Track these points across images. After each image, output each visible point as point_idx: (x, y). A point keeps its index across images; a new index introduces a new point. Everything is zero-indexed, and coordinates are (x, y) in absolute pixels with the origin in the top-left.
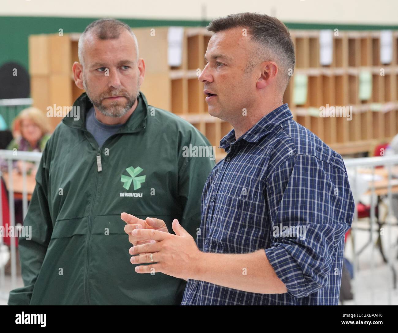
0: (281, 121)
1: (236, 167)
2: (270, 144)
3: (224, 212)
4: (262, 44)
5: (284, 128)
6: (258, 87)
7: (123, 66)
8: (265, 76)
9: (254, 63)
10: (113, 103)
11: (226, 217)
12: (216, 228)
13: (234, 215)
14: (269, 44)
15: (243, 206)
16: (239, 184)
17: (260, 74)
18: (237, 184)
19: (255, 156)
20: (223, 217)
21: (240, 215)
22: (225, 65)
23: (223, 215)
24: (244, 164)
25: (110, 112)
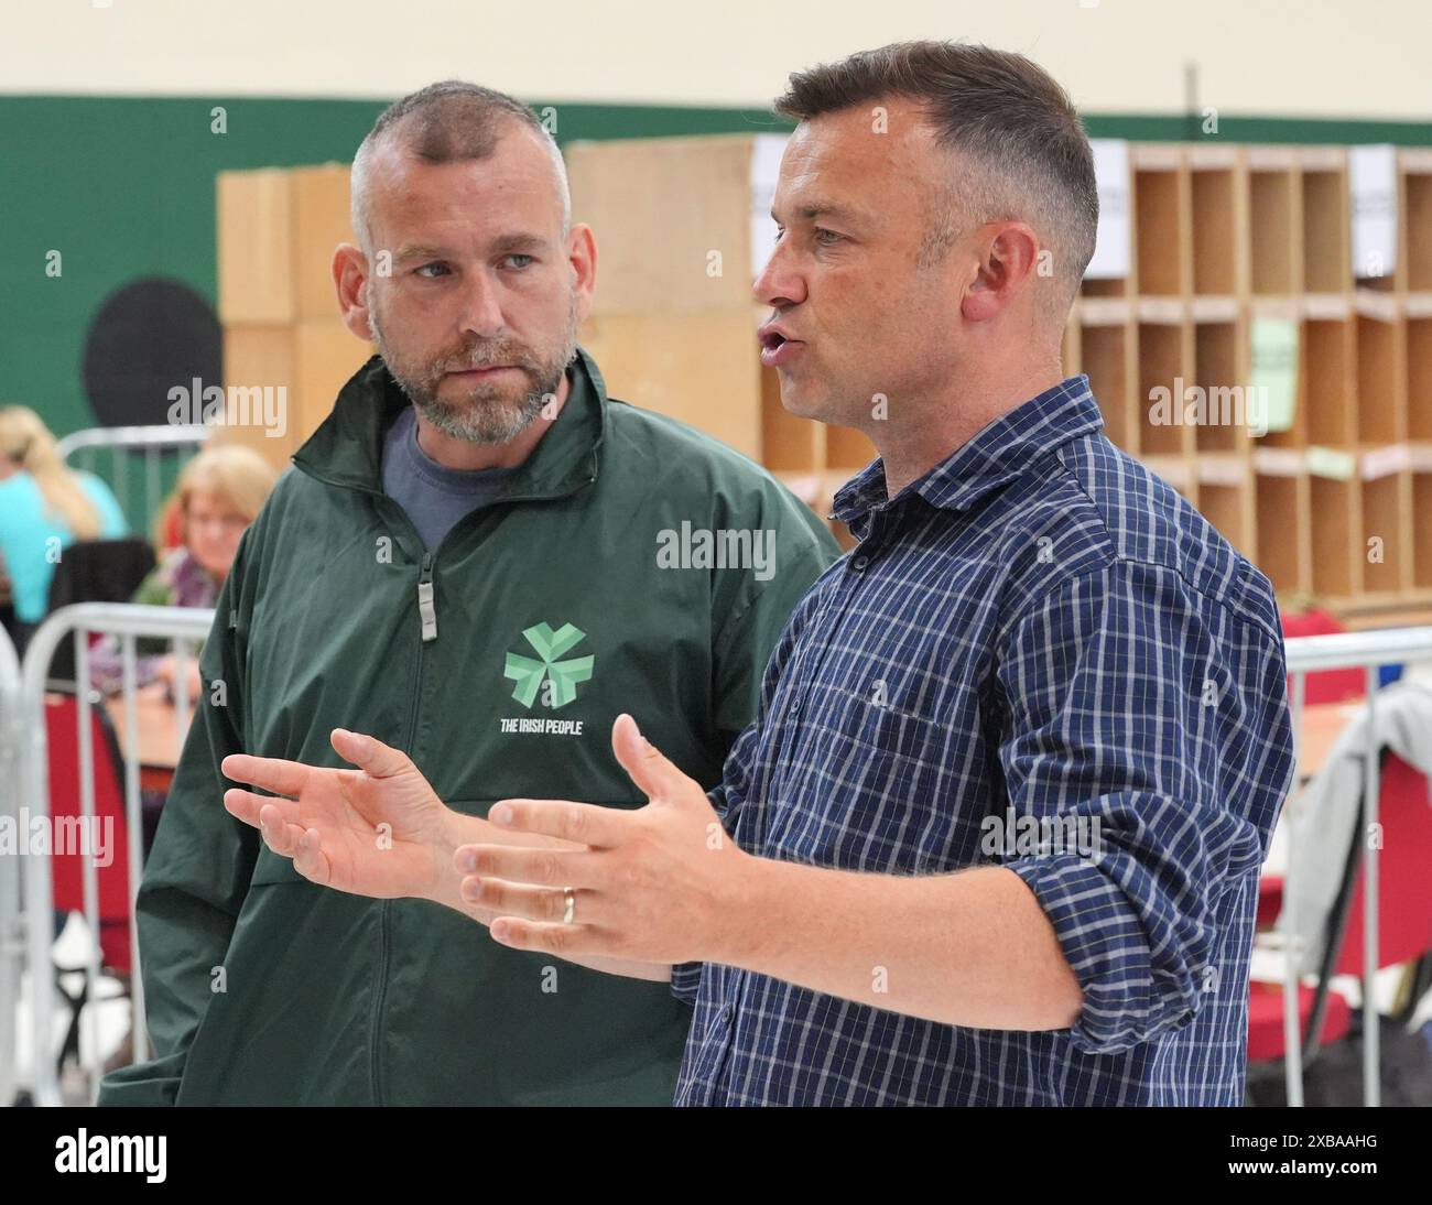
0: (1057, 440)
1: (888, 595)
2: (1016, 518)
3: (830, 754)
4: (981, 158)
5: (1070, 464)
6: (967, 315)
7: (513, 255)
8: (995, 276)
9: (950, 228)
10: (479, 390)
11: (836, 773)
12: (797, 809)
13: (866, 769)
14: (1004, 156)
15: (901, 736)
16: (893, 657)
17: (976, 266)
18: (889, 657)
19: (958, 561)
20: (827, 771)
21: (887, 768)
22: (849, 240)
23: (826, 764)
24: (917, 586)
25: (469, 423)
